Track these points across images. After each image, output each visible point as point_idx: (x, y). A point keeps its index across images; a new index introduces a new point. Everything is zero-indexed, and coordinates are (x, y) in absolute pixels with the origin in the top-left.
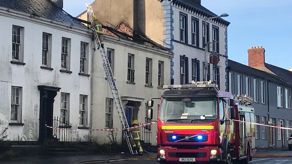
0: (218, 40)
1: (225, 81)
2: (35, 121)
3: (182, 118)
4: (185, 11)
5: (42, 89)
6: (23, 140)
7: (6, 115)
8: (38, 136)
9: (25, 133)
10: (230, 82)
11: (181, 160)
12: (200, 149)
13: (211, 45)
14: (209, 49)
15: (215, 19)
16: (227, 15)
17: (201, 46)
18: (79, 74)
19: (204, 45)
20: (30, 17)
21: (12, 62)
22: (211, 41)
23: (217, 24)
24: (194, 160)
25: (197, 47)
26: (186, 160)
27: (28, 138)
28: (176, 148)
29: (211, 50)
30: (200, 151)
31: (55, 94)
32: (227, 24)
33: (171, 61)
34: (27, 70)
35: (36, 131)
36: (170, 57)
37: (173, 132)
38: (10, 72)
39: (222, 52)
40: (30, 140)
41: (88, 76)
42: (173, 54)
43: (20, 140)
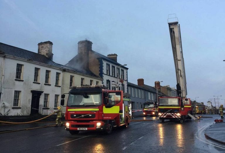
0: (123, 74)
1: (127, 90)
2: (28, 106)
3: (80, 104)
4: (109, 63)
5: (33, 92)
6: (21, 115)
7: (10, 104)
8: (30, 113)
9: (22, 112)
10: (129, 90)
11: (78, 129)
12: (90, 123)
13: (120, 76)
14: (119, 78)
15: (121, 67)
16: (127, 65)
17: (116, 76)
18: (55, 86)
19: (117, 76)
20: (27, 60)
21: (15, 80)
22: (120, 74)
23: (123, 69)
24: (86, 129)
25: (115, 77)
26: (82, 129)
27: (23, 114)
28: (76, 122)
29: (120, 78)
30: (91, 124)
31: (41, 94)
32: (127, 69)
33: (102, 82)
34: (25, 83)
35: (29, 111)
36: (101, 80)
37: (74, 112)
38: (14, 84)
39: (125, 79)
40: (25, 115)
41: (60, 87)
42: (103, 79)
43: (18, 115)
